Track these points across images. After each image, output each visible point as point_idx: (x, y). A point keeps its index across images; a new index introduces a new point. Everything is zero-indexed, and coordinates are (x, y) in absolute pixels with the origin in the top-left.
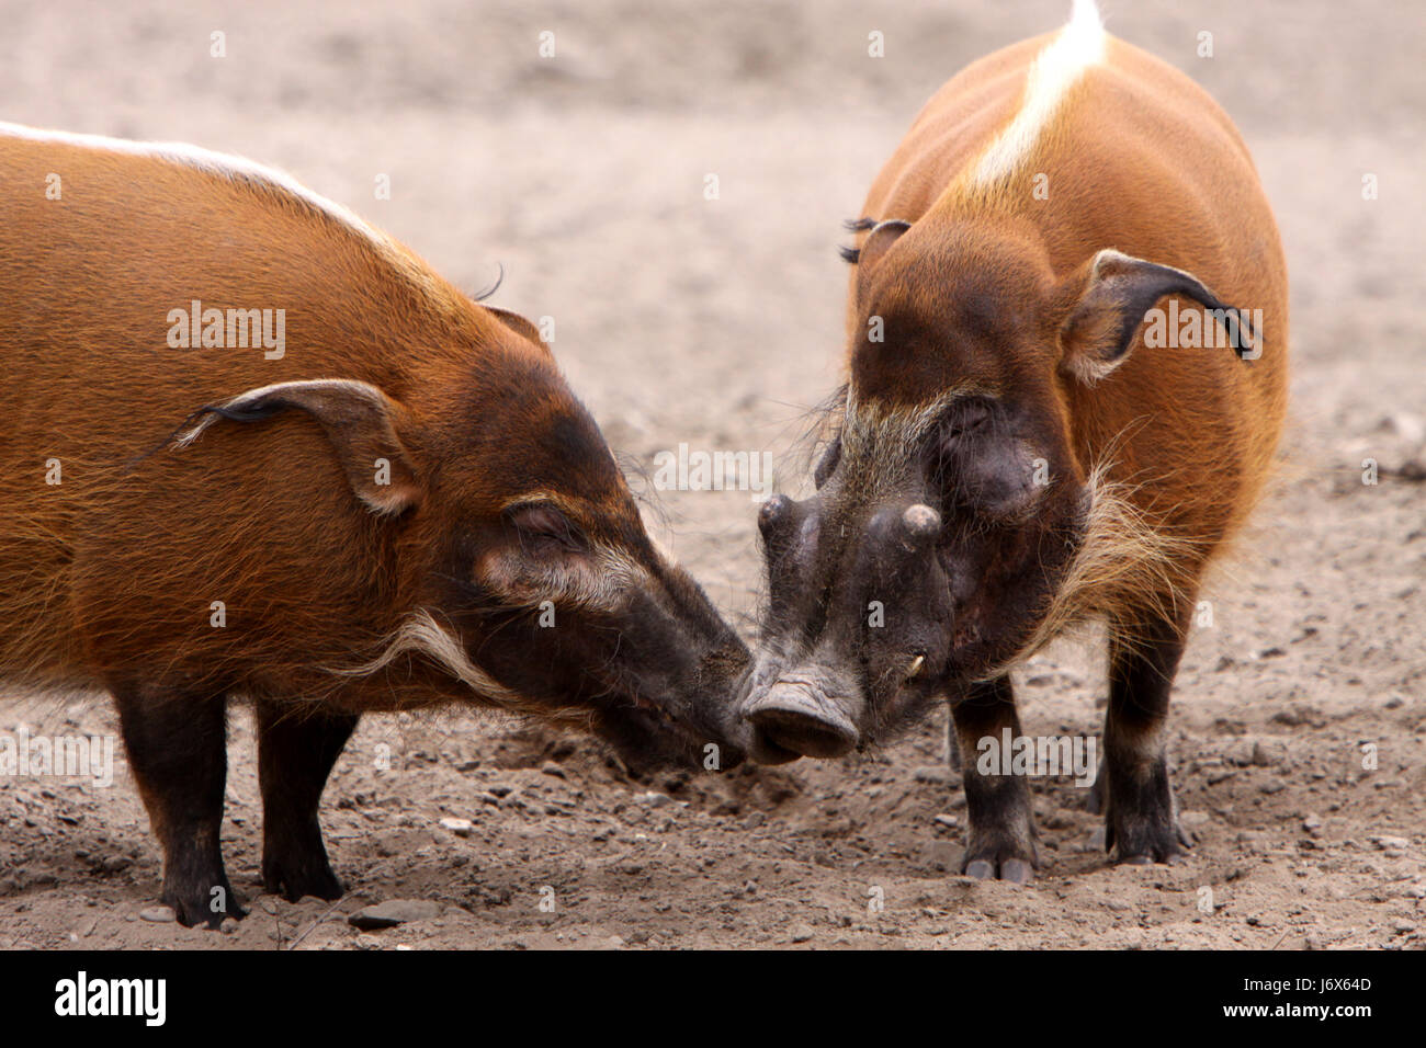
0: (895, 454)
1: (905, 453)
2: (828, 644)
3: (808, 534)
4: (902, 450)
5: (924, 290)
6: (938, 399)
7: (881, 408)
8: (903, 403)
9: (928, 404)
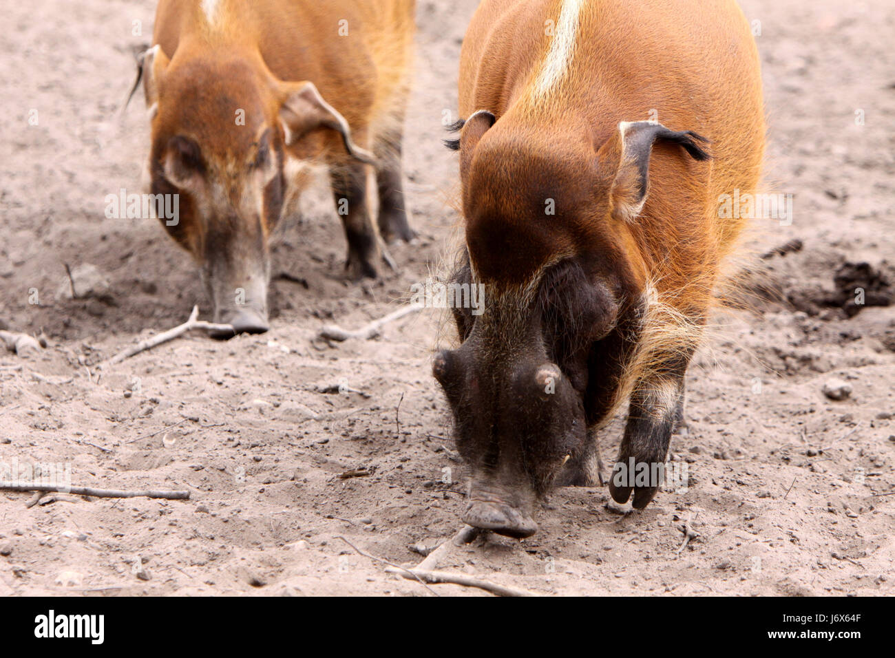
0: (516, 320)
1: (523, 318)
2: (505, 468)
3: (471, 381)
4: (519, 316)
5: (505, 200)
6: (534, 276)
7: (498, 286)
8: (512, 282)
9: (529, 281)
